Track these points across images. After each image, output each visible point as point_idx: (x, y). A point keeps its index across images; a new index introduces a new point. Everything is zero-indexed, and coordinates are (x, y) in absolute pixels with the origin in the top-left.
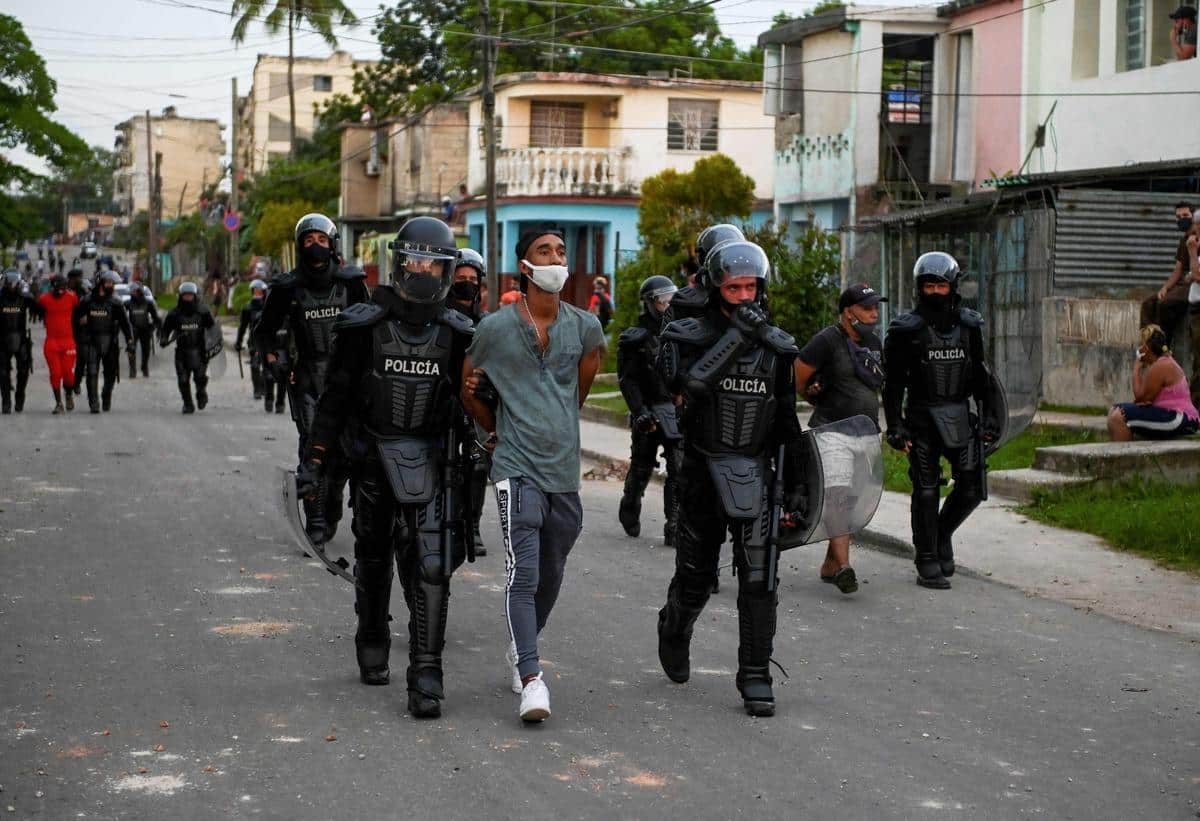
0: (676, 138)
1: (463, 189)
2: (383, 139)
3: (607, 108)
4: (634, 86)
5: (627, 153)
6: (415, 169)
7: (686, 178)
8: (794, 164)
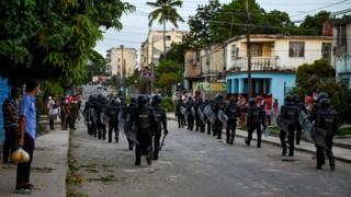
0: (292, 54)
1: (225, 68)
2: (198, 54)
3: (271, 45)
4: (279, 38)
5: (277, 58)
6: (208, 63)
7: (311, 66)
8: (343, 62)
